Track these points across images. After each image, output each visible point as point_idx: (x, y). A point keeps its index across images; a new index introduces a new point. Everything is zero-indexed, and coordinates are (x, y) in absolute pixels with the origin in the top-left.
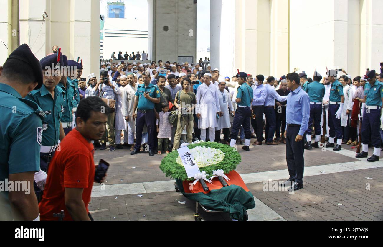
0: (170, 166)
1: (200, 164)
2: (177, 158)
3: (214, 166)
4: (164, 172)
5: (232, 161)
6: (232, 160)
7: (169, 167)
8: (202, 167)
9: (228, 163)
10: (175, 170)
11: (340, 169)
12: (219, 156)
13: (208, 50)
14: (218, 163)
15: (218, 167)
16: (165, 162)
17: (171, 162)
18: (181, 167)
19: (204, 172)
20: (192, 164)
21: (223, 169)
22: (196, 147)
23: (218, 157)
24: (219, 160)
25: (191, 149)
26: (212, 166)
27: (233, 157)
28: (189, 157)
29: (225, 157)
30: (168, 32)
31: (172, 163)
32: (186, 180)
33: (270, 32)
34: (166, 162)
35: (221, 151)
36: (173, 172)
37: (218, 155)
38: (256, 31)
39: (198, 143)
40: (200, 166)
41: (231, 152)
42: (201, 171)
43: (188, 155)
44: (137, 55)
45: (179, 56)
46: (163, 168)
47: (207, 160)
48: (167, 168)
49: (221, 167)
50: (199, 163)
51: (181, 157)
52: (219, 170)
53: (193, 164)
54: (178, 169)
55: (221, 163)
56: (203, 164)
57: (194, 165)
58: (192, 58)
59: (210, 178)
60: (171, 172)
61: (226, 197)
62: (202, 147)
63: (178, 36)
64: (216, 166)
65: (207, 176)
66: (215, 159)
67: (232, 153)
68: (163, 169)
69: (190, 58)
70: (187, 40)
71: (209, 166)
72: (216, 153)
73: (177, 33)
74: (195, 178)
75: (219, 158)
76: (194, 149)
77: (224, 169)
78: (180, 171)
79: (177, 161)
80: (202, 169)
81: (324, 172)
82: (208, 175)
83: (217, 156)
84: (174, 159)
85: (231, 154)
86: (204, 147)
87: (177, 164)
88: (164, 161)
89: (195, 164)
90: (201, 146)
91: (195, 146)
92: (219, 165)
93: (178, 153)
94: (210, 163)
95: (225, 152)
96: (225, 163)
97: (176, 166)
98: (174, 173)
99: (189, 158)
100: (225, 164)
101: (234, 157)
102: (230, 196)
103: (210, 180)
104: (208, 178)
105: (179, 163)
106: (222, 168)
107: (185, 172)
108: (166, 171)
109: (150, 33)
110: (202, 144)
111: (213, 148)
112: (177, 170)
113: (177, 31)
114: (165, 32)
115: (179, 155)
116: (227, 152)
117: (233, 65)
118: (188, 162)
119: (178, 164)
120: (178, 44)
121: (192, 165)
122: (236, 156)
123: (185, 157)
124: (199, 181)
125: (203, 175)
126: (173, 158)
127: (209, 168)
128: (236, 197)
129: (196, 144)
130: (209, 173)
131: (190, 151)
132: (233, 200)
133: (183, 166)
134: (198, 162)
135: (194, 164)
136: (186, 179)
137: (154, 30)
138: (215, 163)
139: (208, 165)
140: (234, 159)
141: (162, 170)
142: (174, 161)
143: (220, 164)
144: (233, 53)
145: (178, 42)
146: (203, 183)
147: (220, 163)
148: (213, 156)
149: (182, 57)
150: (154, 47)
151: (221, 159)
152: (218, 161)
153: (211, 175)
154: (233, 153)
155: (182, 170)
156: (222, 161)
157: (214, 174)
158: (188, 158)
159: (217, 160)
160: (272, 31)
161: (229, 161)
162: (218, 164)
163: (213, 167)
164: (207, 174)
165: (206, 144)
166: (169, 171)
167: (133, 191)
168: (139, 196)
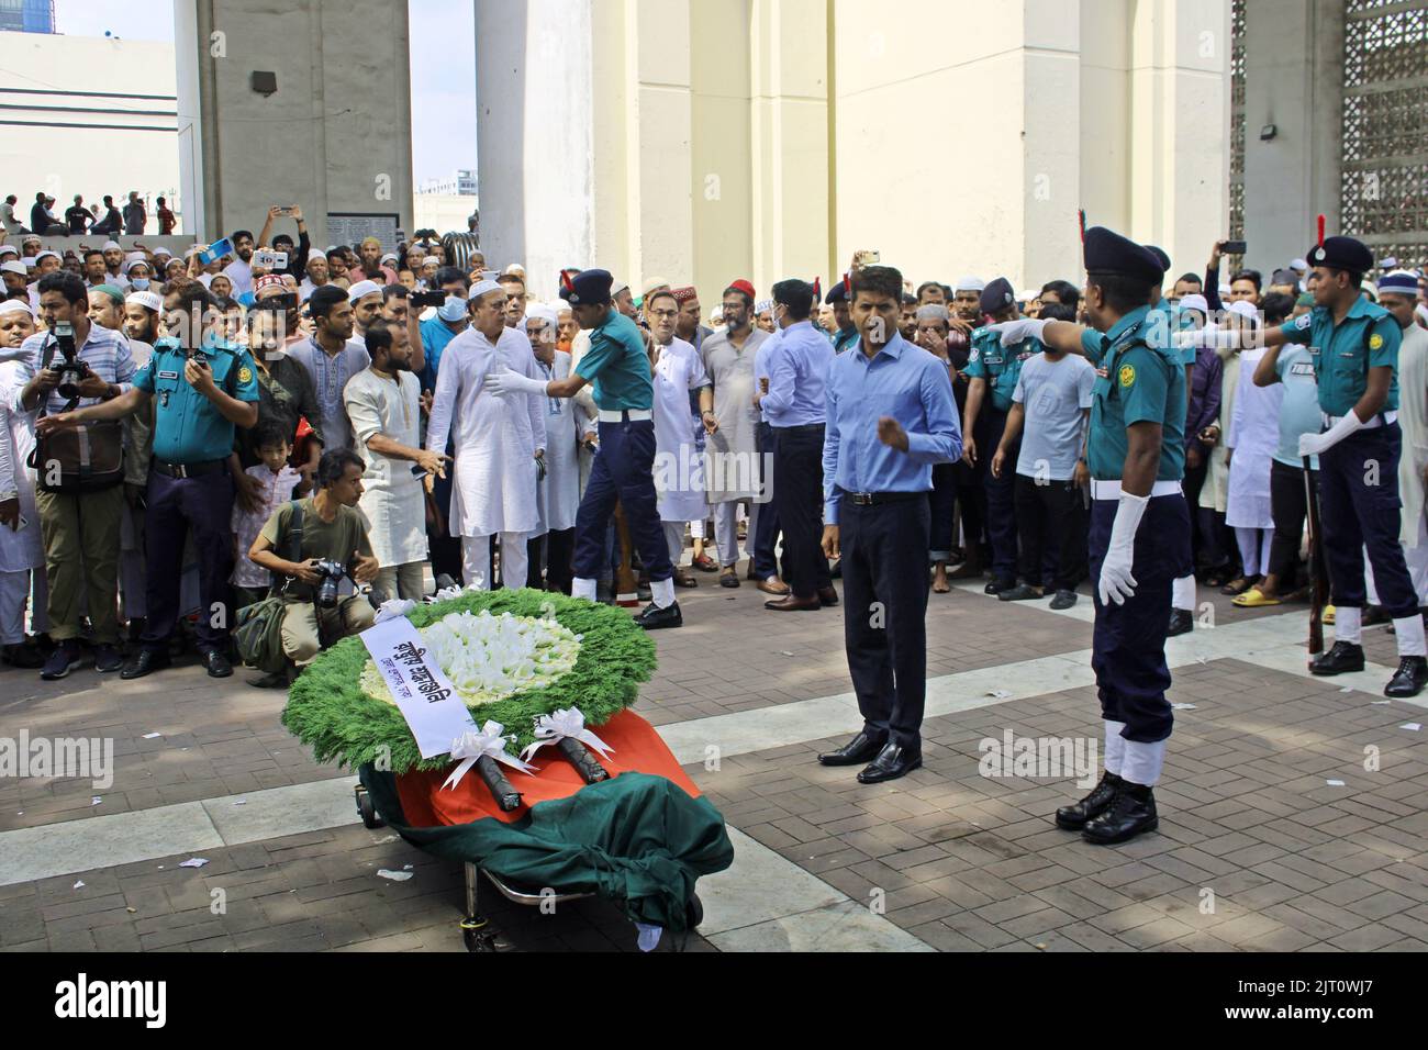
0: (332, 712)
1: (472, 690)
2: (362, 674)
3: (540, 695)
4: (305, 741)
5: (615, 670)
6: (616, 664)
7: (331, 718)
8: (483, 705)
9: (599, 681)
10: (359, 726)
11: (1066, 677)
12: (554, 650)
13: (463, 185)
14: (555, 679)
15: (557, 697)
16: (308, 694)
17: (337, 690)
18: (385, 712)
19: (492, 727)
20: (434, 693)
21: (579, 708)
22: (447, 619)
23: (551, 656)
24: (560, 667)
25: (424, 626)
26: (531, 696)
27: (618, 652)
28: (420, 666)
29: (582, 654)
30: (273, 97)
31: (339, 699)
32: (412, 768)
33: (749, 99)
34: (314, 694)
35: (565, 627)
36: (352, 738)
37: (548, 645)
38: (687, 91)
39: (456, 599)
40: (476, 702)
41: (607, 629)
42: (480, 724)
43: (413, 654)
44: (126, 208)
45: (330, 215)
46: (299, 724)
47: (505, 672)
48: (318, 724)
49: (572, 699)
50: (466, 687)
51: (383, 669)
52: (561, 714)
53: (440, 692)
54: (372, 723)
55: (567, 682)
56: (488, 689)
57: (443, 698)
58: (392, 221)
59: (524, 752)
60: (341, 739)
61: (603, 830)
62: (472, 614)
63: (322, 118)
64: (548, 696)
65: (509, 741)
66: (540, 667)
67: (614, 634)
68: (300, 729)
69: (383, 219)
70: (365, 135)
71: (516, 697)
72: (542, 638)
73: (317, 105)
74: (455, 755)
75: (555, 661)
76: (437, 626)
77: (586, 705)
78: (380, 729)
79: (365, 688)
80: (485, 714)
81: (1004, 693)
82: (513, 736)
83: (546, 651)
84: (350, 677)
85: (608, 636)
86: (484, 612)
87: (363, 699)
88: (304, 691)
89: (449, 692)
90: (468, 611)
91: (443, 614)
92: (561, 692)
93: (364, 648)
94: (520, 683)
95: (582, 633)
96: (585, 679)
97: (360, 708)
98: (355, 743)
99: (419, 669)
100: (589, 683)
101: (623, 652)
102: (621, 824)
103: (523, 758)
104: (516, 750)
105: (374, 696)
106: (573, 704)
107: (402, 736)
108: (316, 735)
109: (189, 108)
110: (472, 601)
111: (526, 615)
112: (368, 727)
113: (320, 95)
114: (259, 98)
115: (370, 657)
116: (589, 629)
117: (588, 247)
118: (414, 686)
119: (372, 700)
120: (324, 156)
121: (437, 699)
122: (633, 645)
123: (400, 664)
124: (476, 768)
125: (492, 740)
126: (341, 671)
127: (517, 708)
128: (649, 825)
129: (445, 602)
130: (518, 730)
131: (419, 639)
132: (634, 840)
133: (396, 708)
134: (465, 681)
135: (445, 693)
136: (416, 764)
137: (209, 90)
138: (542, 682)
139: (510, 694)
140: (623, 659)
141: (297, 731)
142: (349, 688)
143: (564, 686)
144: (587, 192)
145: (323, 146)
146: (493, 774)
147: (565, 682)
148: (530, 651)
149: (348, 219)
150: (211, 173)
151: (566, 665)
152: (553, 674)
153: (526, 738)
154: (617, 631)
155: (389, 726)
156: (570, 672)
157: (540, 732)
158: (414, 667)
159: (547, 667)
160: (756, 91)
161: (600, 670)
162: (553, 685)
163: (532, 701)
164: (511, 733)
165: (493, 601)
166: (328, 733)
167: (158, 842)
168: (188, 864)
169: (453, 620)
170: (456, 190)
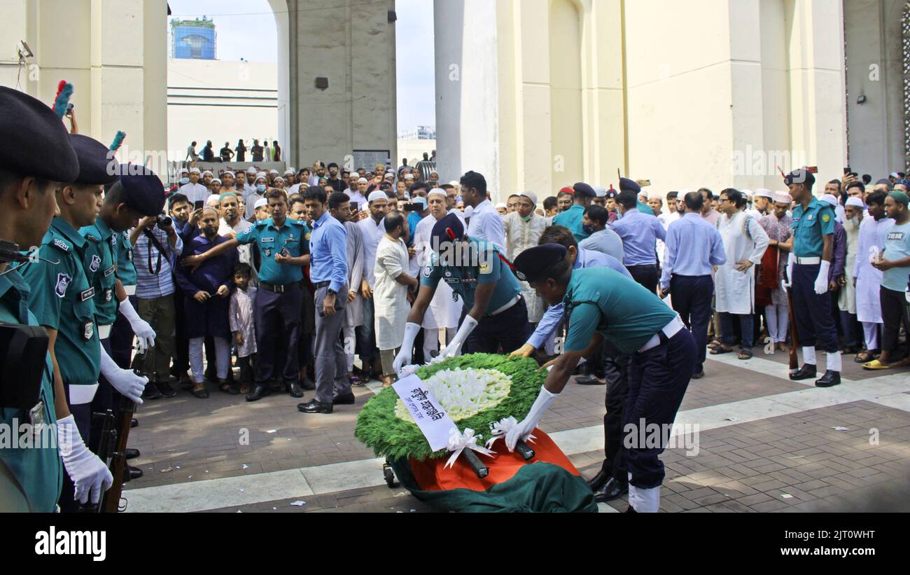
0: (382, 429)
1: (456, 412)
2: (395, 407)
3: (492, 411)
4: (369, 446)
5: (531, 393)
6: (531, 390)
7: (382, 433)
8: (462, 420)
9: (523, 400)
10: (397, 436)
12: (497, 386)
13: (420, 134)
14: (499, 402)
15: (502, 412)
16: (368, 420)
17: (383, 417)
18: (410, 428)
19: (469, 431)
20: (436, 415)
21: (514, 416)
22: (437, 373)
23: (496, 389)
24: (501, 395)
25: (426, 378)
26: (487, 412)
27: (532, 383)
28: (426, 400)
29: (512, 387)
30: (327, 91)
31: (385, 422)
32: (427, 457)
33: (581, 90)
34: (371, 420)
35: (501, 372)
36: (394, 443)
37: (494, 383)
38: (548, 86)
39: (441, 363)
40: (458, 418)
41: (524, 371)
42: (462, 430)
43: (422, 394)
45: (354, 151)
46: (365, 436)
47: (472, 400)
48: (375, 436)
49: (509, 412)
50: (452, 410)
51: (406, 402)
52: (505, 421)
53: (438, 414)
54: (404, 434)
55: (506, 403)
56: (464, 411)
57: (440, 418)
58: (386, 154)
59: (487, 443)
60: (388, 444)
62: (451, 370)
63: (351, 101)
64: (496, 411)
65: (478, 438)
66: (490, 396)
67: (528, 373)
68: (365, 440)
69: (381, 153)
70: (373, 110)
71: (480, 414)
72: (489, 379)
73: (348, 95)
74: (450, 448)
75: (498, 392)
76: (433, 378)
77: (517, 415)
78: (407, 436)
79: (398, 415)
80: (463, 424)
82: (480, 436)
83: (493, 387)
84: (389, 409)
85: (525, 374)
86: (457, 369)
87: (398, 421)
88: (366, 418)
89: (443, 414)
90: (449, 369)
91: (435, 371)
92: (503, 408)
93: (395, 393)
94: (481, 405)
95: (511, 374)
96: (515, 400)
97: (397, 427)
98: (395, 446)
99: (426, 403)
100: (518, 402)
101: (534, 382)
103: (487, 447)
104: (482, 443)
105: (403, 419)
106: (511, 414)
107: (421, 440)
108: (375, 442)
109: (284, 96)
110: (450, 363)
111: (479, 368)
112: (402, 436)
113: (350, 89)
114: (319, 91)
115: (399, 397)
116: (514, 372)
117: (495, 168)
118: (424, 412)
119: (403, 421)
120: (351, 121)
121: (437, 418)
122: (539, 378)
123: (415, 400)
124: (462, 456)
125: (469, 439)
126: (384, 406)
127: (481, 420)
130: (482, 432)
131: (424, 385)
133: (416, 425)
134: (451, 408)
135: (441, 415)
136: (429, 455)
137: (294, 87)
138: (493, 404)
139: (476, 412)
140: (535, 387)
141: (364, 441)
142: (389, 415)
143: (505, 405)
144: (495, 140)
145: (351, 115)
146: (472, 459)
147: (505, 403)
148: (483, 387)
149: (364, 153)
150: (294, 130)
151: (505, 393)
152: (498, 399)
153: (487, 436)
154: (530, 371)
155: (413, 435)
156: (507, 397)
157: (494, 431)
158: (423, 401)
159: (495, 396)
160: (584, 85)
161: (524, 393)
162: (498, 405)
163: (489, 415)
164: (479, 434)
165: (461, 362)
166: (381, 441)
167: (279, 490)
168: (295, 504)
169: (441, 374)
170: (417, 136)
